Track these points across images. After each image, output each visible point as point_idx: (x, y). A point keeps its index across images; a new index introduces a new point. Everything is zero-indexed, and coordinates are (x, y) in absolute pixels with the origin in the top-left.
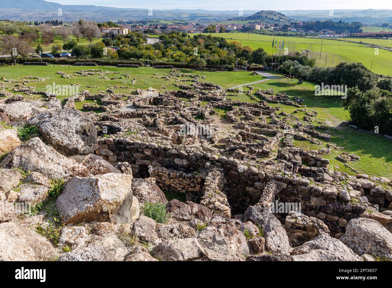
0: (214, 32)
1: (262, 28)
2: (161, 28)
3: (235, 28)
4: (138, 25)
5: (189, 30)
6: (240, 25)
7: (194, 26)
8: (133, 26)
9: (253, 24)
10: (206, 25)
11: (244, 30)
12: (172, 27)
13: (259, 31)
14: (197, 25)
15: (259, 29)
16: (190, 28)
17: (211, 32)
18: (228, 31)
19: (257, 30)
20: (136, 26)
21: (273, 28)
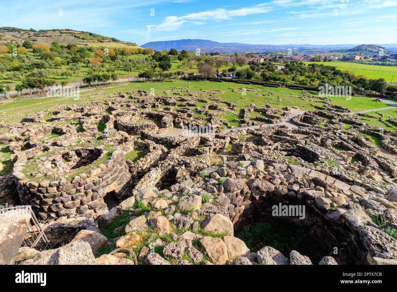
0: (320, 61)
1: (361, 59)
2: (279, 57)
3: (337, 58)
4: (263, 55)
5: (299, 59)
6: (340, 56)
7: (302, 56)
8: (259, 56)
9: (352, 56)
10: (313, 56)
11: (345, 59)
12: (286, 57)
13: (358, 61)
14: (305, 55)
15: (358, 59)
16: (299, 57)
17: (316, 61)
18: (330, 61)
19: (356, 60)
20: (261, 56)
21: (371, 58)
